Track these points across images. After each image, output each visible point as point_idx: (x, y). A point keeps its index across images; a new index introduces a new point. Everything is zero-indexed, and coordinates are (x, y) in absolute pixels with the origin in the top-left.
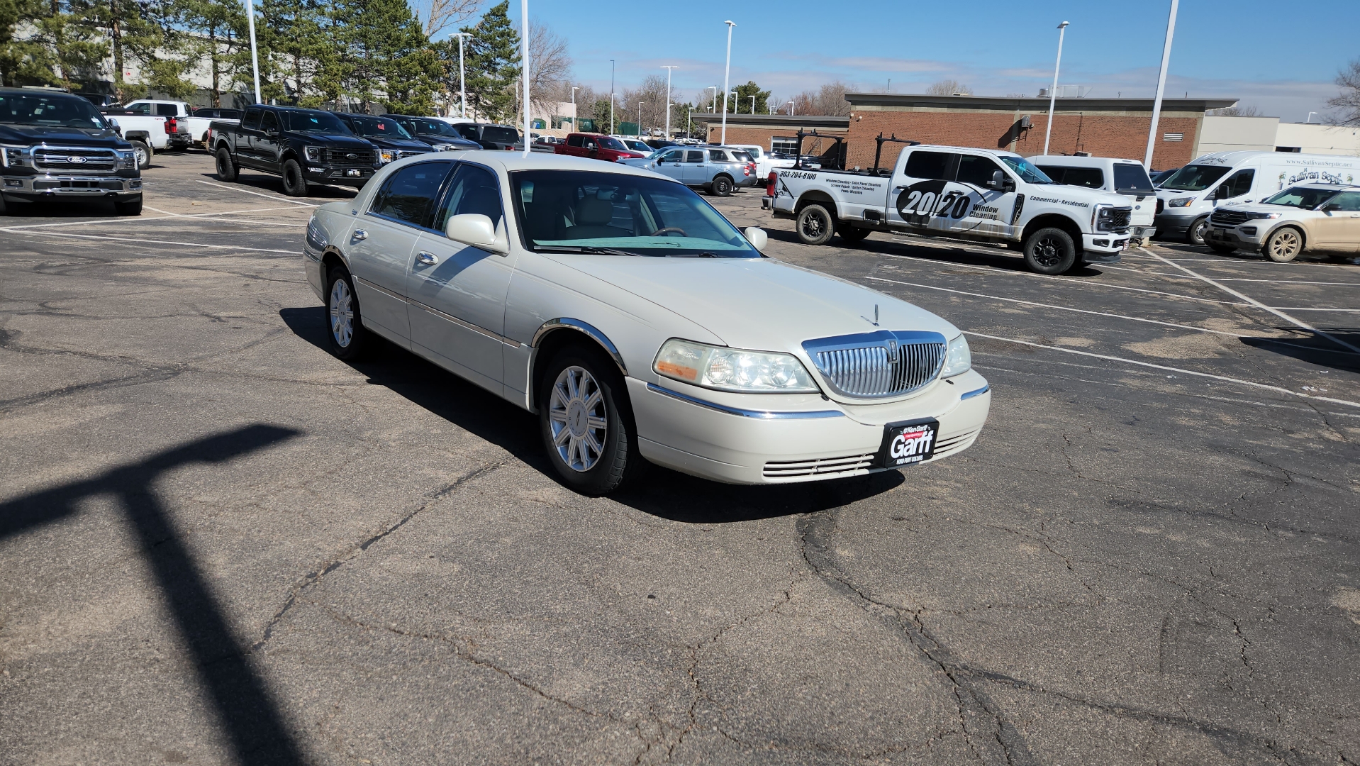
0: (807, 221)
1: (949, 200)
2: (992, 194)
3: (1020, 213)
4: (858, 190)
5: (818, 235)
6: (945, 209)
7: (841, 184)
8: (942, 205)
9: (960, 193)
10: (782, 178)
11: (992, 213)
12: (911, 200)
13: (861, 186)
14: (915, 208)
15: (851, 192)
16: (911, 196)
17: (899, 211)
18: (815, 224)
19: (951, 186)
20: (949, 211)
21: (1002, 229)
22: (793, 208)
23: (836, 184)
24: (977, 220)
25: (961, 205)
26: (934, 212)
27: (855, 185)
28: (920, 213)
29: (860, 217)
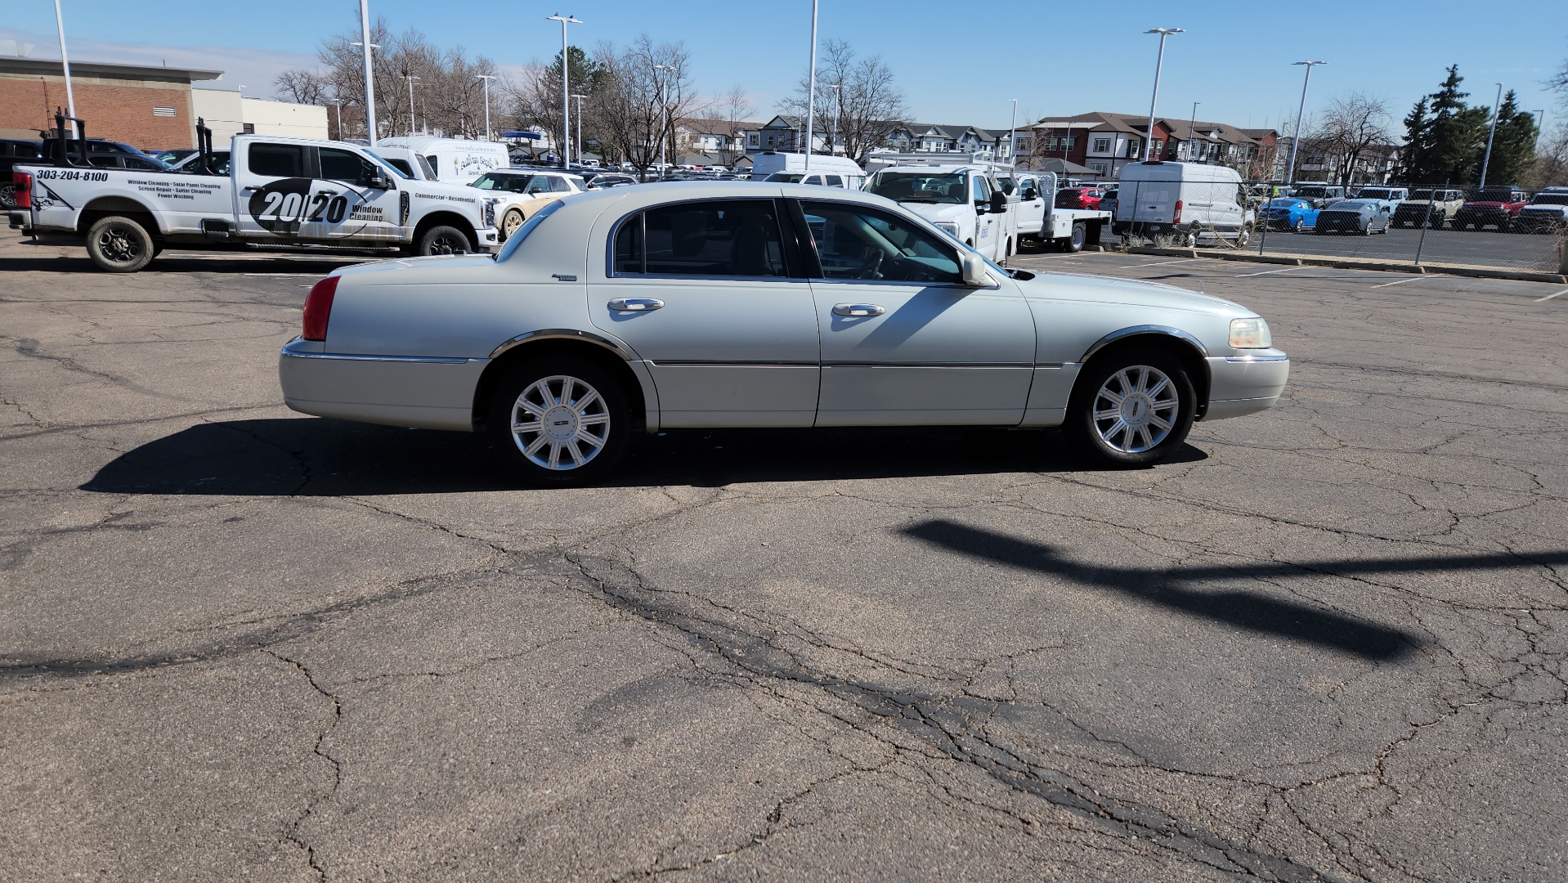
0: (105, 239)
1: (320, 202)
2: (372, 192)
3: (408, 212)
4: (186, 194)
5: (131, 258)
6: (316, 212)
7: (155, 186)
8: (313, 208)
9: (333, 193)
10: (43, 180)
11: (376, 214)
12: (270, 203)
13: (190, 188)
14: (277, 212)
15: (176, 196)
16: (268, 198)
17: (256, 219)
18: (122, 244)
19: (318, 185)
20: (324, 214)
21: (390, 231)
22: (76, 223)
23: (147, 186)
24: (361, 223)
25: (338, 208)
26: (304, 216)
27: (180, 188)
28: (284, 218)
29: (197, 229)
